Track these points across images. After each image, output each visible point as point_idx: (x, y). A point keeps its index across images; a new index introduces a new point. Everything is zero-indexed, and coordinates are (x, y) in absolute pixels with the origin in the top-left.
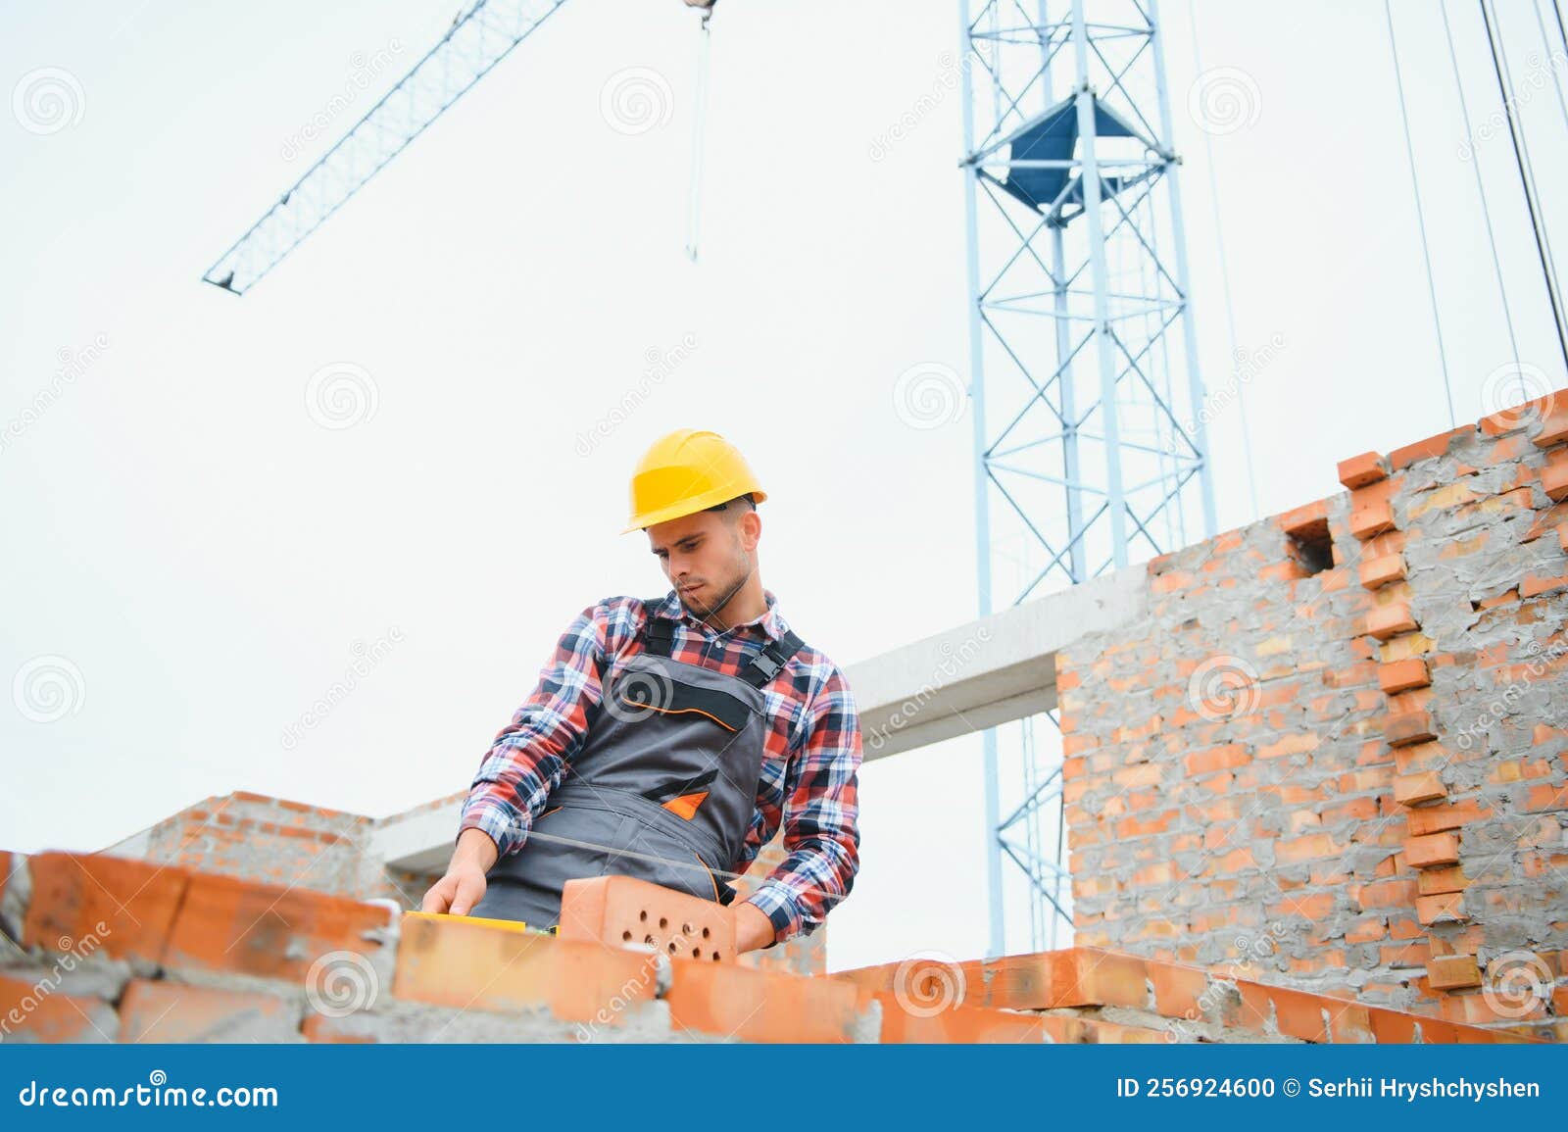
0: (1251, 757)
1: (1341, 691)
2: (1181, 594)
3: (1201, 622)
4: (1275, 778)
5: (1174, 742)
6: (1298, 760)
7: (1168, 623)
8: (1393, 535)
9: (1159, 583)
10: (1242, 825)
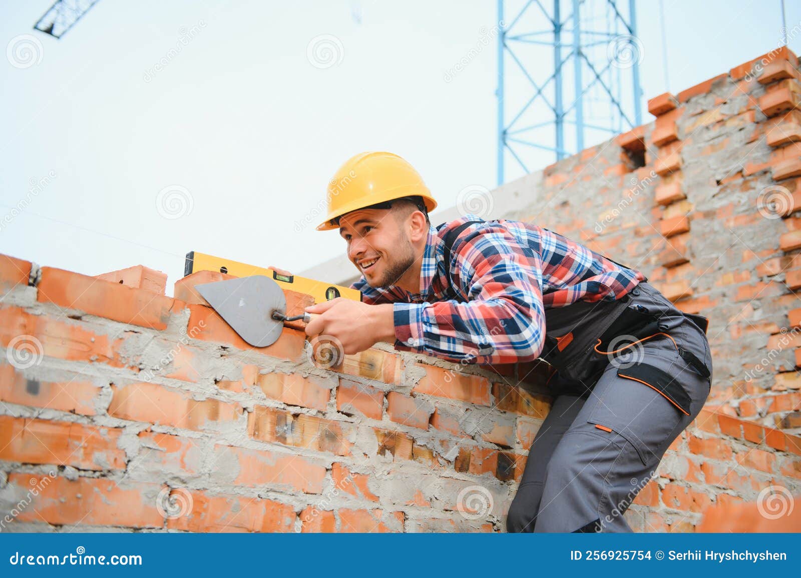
1: (644, 239)
2: (560, 186)
3: (570, 202)
7: (552, 203)
8: (676, 143)
9: (549, 181)
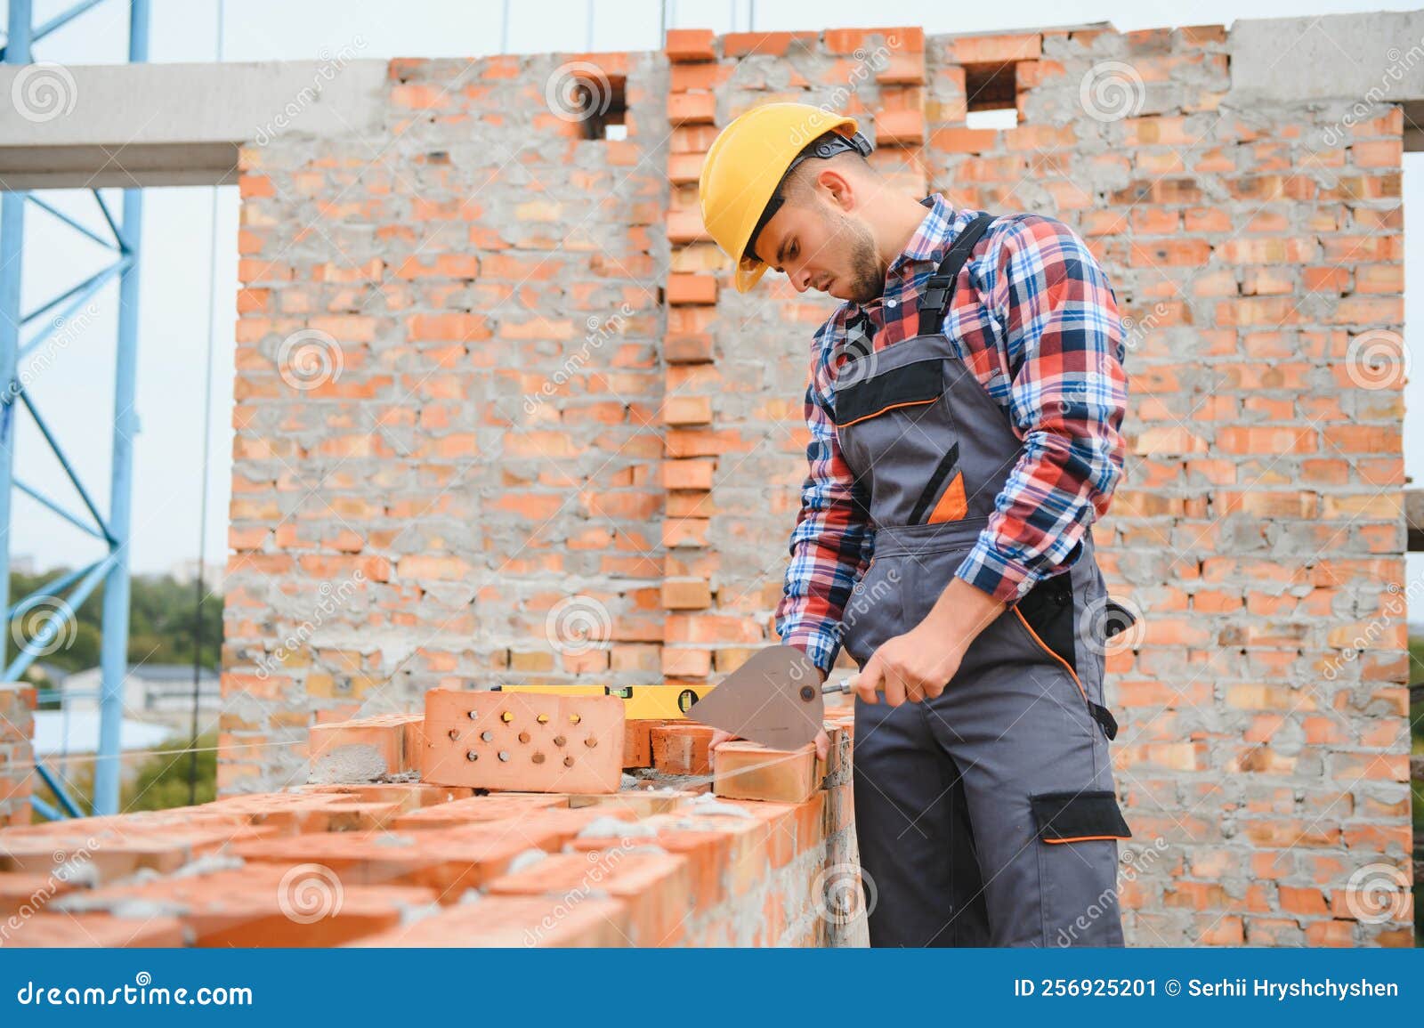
0: (491, 334)
1: (608, 281)
2: (430, 115)
3: (453, 157)
4: (515, 361)
5: (396, 298)
6: (544, 346)
7: (409, 147)
8: (711, 128)
9: (402, 94)
10: (470, 410)
